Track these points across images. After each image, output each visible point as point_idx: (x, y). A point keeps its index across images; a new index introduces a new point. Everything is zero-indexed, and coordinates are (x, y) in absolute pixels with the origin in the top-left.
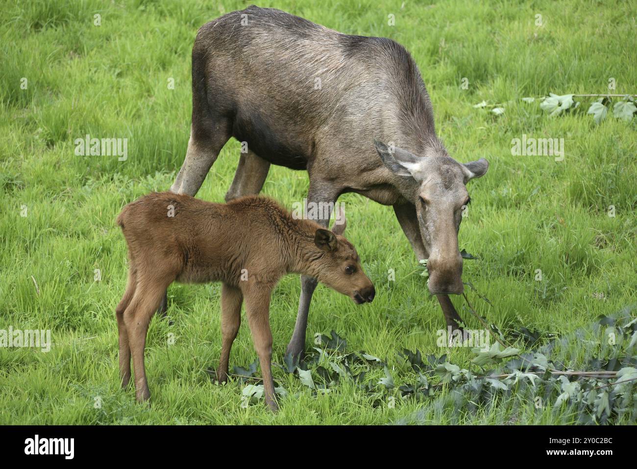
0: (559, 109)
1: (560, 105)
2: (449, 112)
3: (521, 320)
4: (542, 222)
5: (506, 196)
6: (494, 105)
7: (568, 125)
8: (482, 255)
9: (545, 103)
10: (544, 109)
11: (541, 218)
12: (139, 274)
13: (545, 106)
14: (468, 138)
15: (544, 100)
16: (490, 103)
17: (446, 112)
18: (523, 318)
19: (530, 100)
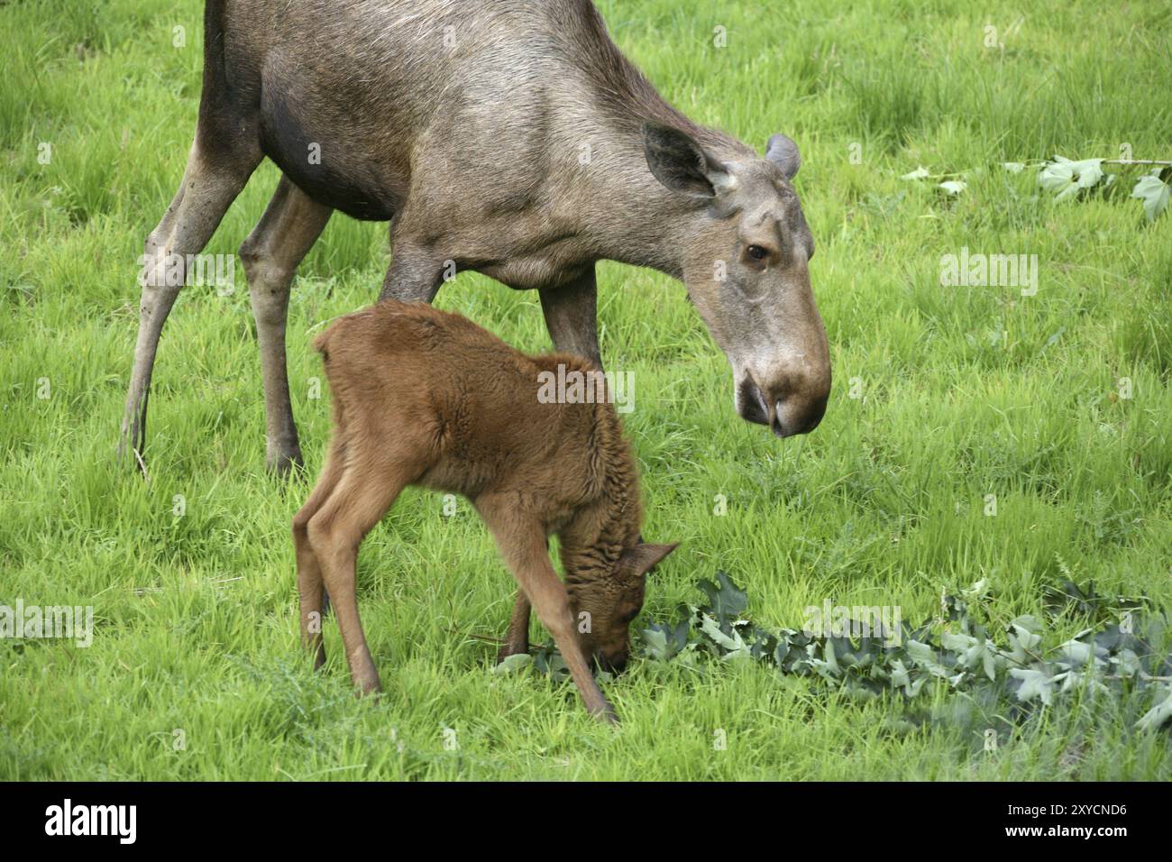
0: (1075, 187)
1: (1075, 179)
2: (857, 184)
3: (1067, 572)
4: (1075, 396)
5: (997, 345)
6: (942, 175)
7: (1096, 218)
8: (970, 451)
9: (1046, 174)
10: (1046, 186)
11: (1070, 389)
12: (351, 453)
13: (1047, 180)
14: (901, 235)
15: (1043, 169)
16: (933, 170)
17: (853, 185)
18: (1070, 569)
19: (1015, 167)
